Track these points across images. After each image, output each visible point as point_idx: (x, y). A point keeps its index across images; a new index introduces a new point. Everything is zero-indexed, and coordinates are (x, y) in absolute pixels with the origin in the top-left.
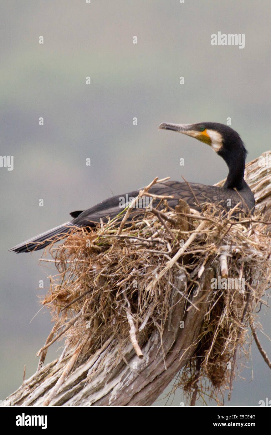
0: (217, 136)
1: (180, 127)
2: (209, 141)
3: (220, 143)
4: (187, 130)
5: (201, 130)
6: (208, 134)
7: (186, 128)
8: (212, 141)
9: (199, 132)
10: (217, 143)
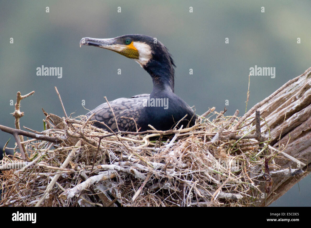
0: (145, 48)
1: (103, 42)
2: (136, 55)
3: (150, 55)
4: (111, 44)
5: (127, 43)
6: (135, 47)
7: (110, 42)
8: (140, 54)
9: (125, 46)
10: (146, 56)
